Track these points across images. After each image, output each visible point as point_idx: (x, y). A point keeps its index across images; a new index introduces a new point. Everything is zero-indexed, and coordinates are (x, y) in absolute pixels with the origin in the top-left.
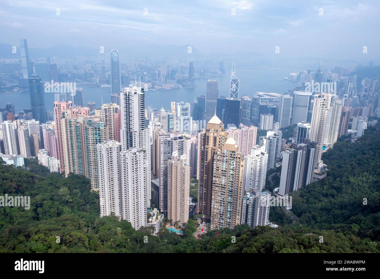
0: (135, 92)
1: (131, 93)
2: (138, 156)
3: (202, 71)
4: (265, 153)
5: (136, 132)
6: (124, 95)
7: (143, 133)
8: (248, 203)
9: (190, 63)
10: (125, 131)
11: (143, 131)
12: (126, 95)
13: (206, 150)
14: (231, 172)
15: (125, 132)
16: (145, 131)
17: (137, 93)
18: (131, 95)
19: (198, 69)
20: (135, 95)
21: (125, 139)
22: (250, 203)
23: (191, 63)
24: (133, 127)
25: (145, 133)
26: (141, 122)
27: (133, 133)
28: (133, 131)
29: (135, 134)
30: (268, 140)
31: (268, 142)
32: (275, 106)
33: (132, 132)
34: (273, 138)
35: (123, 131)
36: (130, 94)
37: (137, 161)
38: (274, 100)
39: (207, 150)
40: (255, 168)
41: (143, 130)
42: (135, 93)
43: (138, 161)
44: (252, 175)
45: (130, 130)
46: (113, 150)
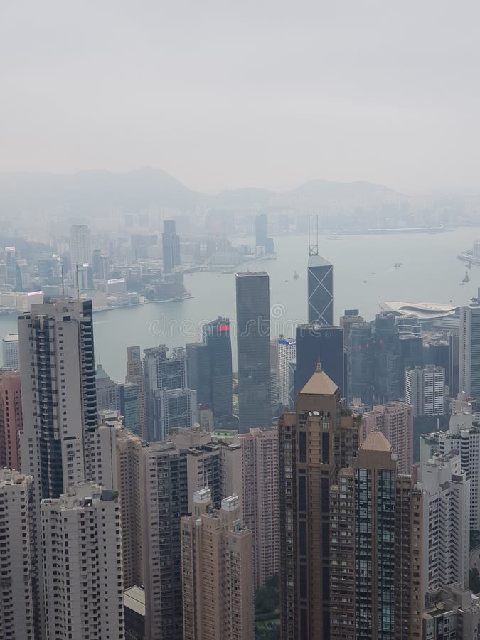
0: (66, 315)
1: (51, 319)
2: (99, 511)
3: (203, 247)
4: (462, 475)
5: (74, 438)
6: (30, 326)
7: (93, 442)
8: (440, 633)
9: (166, 223)
10: (34, 439)
11: (92, 436)
12: (37, 326)
13: (299, 475)
14: (384, 537)
15: (35, 442)
16: (99, 435)
17: (72, 318)
18: (53, 327)
19: (188, 243)
20: (65, 326)
21: (36, 464)
22: (446, 630)
23: (169, 225)
24: (63, 423)
25: (99, 442)
26: (87, 408)
27: (64, 444)
28: (63, 436)
29: (69, 446)
30: (456, 441)
31: (456, 445)
32: (445, 343)
33: (59, 442)
34: (471, 433)
35: (30, 440)
36: (51, 323)
37: (96, 526)
38: (438, 324)
39: (302, 475)
40: (439, 524)
41: (93, 430)
42: (67, 319)
43: (100, 526)
44: (434, 547)
45: (52, 436)
46: (10, 501)
